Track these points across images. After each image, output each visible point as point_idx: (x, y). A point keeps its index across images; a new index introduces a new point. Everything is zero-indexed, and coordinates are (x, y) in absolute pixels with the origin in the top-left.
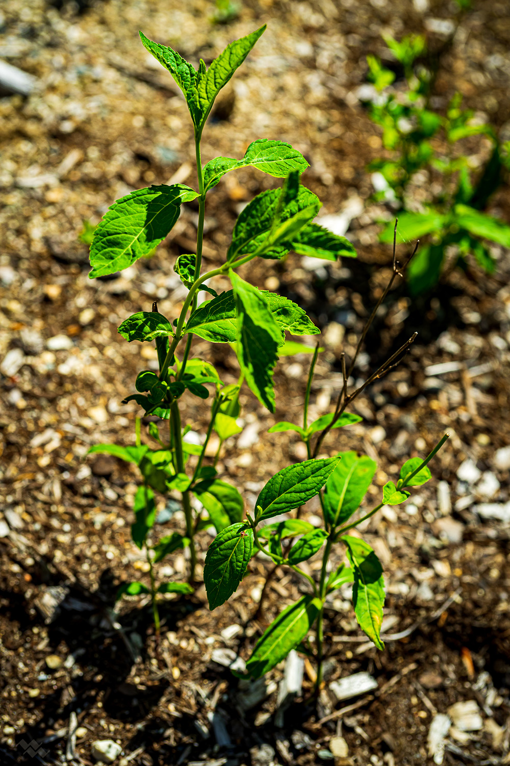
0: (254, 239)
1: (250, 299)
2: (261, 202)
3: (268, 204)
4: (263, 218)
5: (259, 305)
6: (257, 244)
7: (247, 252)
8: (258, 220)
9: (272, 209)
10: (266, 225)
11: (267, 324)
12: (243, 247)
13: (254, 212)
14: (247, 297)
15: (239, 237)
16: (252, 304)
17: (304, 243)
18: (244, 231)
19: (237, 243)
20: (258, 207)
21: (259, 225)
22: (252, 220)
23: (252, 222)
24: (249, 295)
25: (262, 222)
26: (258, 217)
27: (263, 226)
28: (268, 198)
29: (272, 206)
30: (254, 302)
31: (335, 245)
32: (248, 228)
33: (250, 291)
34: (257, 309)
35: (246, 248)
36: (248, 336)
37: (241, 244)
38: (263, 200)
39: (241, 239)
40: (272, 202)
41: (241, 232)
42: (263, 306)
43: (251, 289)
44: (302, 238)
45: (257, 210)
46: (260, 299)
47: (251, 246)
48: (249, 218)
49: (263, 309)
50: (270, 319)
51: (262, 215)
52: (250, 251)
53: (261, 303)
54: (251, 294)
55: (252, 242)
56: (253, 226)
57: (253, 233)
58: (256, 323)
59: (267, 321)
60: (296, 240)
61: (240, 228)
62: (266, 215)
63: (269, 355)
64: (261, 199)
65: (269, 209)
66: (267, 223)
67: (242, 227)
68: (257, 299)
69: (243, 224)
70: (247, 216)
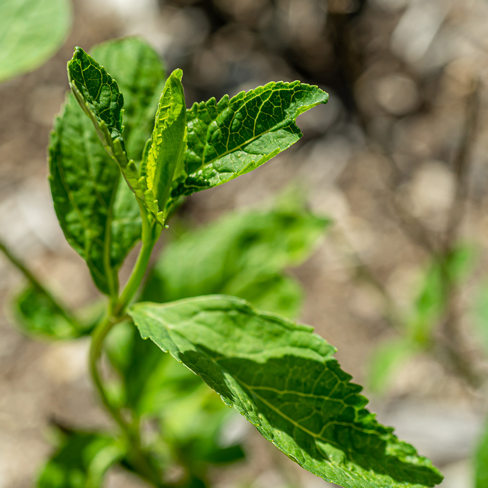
0: (113, 217)
1: (210, 326)
2: (64, 150)
3: (78, 141)
4: (94, 171)
5: (233, 319)
6: (126, 221)
7: (124, 252)
8: (90, 184)
9: (93, 140)
10: (109, 176)
11: (282, 340)
12: (111, 249)
13: (70, 178)
14: (202, 329)
15: (88, 244)
16: (221, 332)
17: (210, 158)
18: (86, 223)
19: (95, 254)
20: (68, 163)
21: (101, 188)
22: (79, 193)
23: (82, 195)
24: (201, 322)
25: (98, 180)
26: (83, 178)
27: (106, 183)
28: (69, 132)
29: (87, 134)
30: (221, 326)
31: (267, 108)
32: (87, 212)
33: (195, 313)
34: (238, 332)
35: (115, 246)
36: (272, 397)
37: (100, 249)
38: (65, 142)
39: (93, 241)
40: (80, 130)
41: (82, 232)
42: (242, 316)
43: (194, 308)
44: (200, 151)
45: (71, 170)
46: (226, 310)
47: (121, 234)
48: (72, 195)
49: (245, 321)
50: (276, 328)
51: (87, 168)
52: (126, 243)
53: (233, 313)
54: (203, 315)
55: (115, 225)
56: (92, 200)
57: (103, 210)
58: (260, 358)
59: (276, 335)
60: (192, 166)
61: (72, 228)
62: (94, 161)
63: (339, 395)
64: (59, 146)
65: (89, 145)
66: (107, 171)
67: (76, 221)
68: (219, 314)
69: (72, 216)
70: (66, 195)
